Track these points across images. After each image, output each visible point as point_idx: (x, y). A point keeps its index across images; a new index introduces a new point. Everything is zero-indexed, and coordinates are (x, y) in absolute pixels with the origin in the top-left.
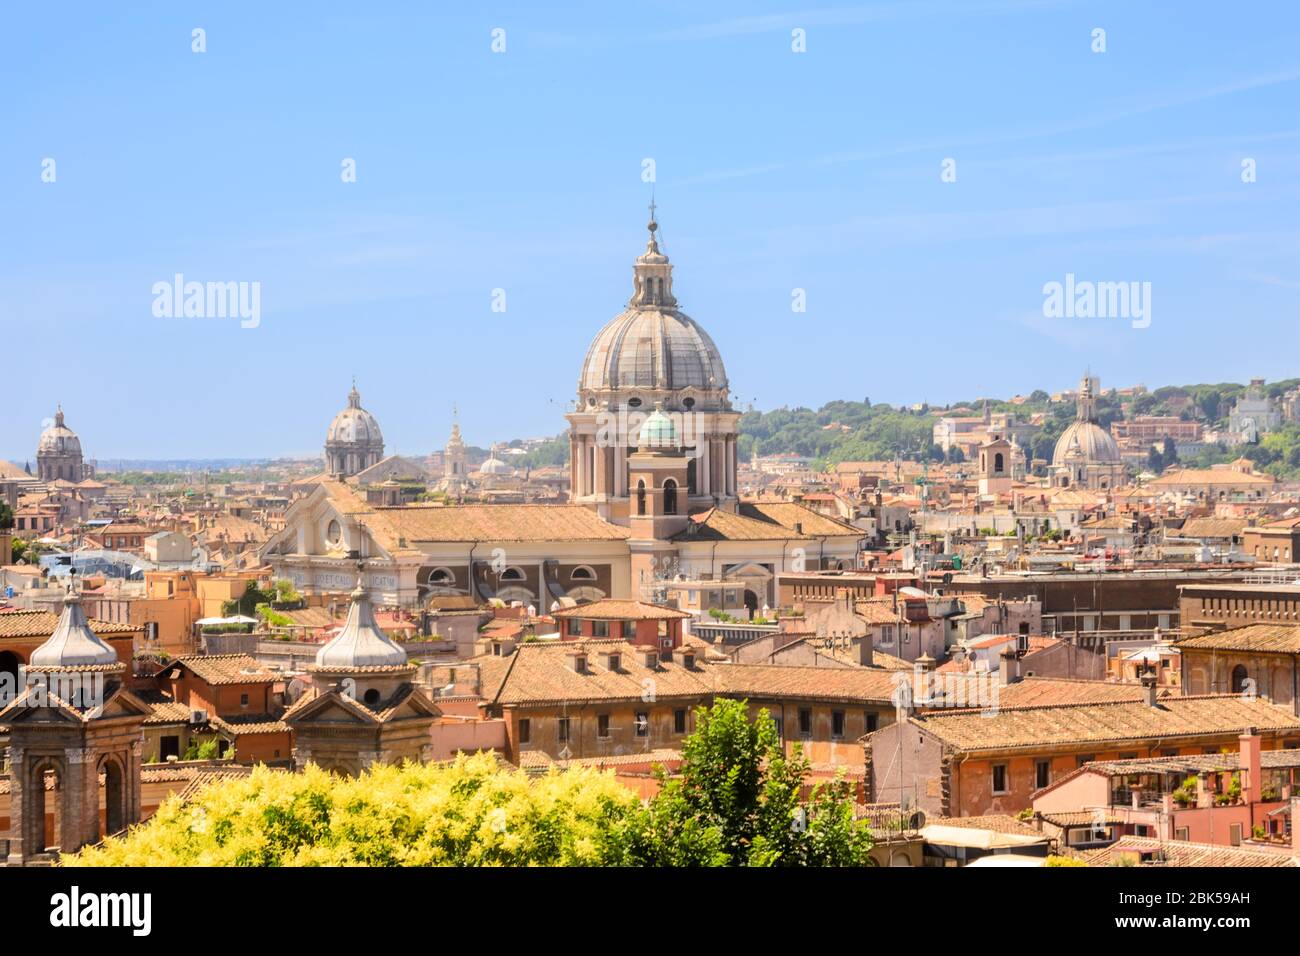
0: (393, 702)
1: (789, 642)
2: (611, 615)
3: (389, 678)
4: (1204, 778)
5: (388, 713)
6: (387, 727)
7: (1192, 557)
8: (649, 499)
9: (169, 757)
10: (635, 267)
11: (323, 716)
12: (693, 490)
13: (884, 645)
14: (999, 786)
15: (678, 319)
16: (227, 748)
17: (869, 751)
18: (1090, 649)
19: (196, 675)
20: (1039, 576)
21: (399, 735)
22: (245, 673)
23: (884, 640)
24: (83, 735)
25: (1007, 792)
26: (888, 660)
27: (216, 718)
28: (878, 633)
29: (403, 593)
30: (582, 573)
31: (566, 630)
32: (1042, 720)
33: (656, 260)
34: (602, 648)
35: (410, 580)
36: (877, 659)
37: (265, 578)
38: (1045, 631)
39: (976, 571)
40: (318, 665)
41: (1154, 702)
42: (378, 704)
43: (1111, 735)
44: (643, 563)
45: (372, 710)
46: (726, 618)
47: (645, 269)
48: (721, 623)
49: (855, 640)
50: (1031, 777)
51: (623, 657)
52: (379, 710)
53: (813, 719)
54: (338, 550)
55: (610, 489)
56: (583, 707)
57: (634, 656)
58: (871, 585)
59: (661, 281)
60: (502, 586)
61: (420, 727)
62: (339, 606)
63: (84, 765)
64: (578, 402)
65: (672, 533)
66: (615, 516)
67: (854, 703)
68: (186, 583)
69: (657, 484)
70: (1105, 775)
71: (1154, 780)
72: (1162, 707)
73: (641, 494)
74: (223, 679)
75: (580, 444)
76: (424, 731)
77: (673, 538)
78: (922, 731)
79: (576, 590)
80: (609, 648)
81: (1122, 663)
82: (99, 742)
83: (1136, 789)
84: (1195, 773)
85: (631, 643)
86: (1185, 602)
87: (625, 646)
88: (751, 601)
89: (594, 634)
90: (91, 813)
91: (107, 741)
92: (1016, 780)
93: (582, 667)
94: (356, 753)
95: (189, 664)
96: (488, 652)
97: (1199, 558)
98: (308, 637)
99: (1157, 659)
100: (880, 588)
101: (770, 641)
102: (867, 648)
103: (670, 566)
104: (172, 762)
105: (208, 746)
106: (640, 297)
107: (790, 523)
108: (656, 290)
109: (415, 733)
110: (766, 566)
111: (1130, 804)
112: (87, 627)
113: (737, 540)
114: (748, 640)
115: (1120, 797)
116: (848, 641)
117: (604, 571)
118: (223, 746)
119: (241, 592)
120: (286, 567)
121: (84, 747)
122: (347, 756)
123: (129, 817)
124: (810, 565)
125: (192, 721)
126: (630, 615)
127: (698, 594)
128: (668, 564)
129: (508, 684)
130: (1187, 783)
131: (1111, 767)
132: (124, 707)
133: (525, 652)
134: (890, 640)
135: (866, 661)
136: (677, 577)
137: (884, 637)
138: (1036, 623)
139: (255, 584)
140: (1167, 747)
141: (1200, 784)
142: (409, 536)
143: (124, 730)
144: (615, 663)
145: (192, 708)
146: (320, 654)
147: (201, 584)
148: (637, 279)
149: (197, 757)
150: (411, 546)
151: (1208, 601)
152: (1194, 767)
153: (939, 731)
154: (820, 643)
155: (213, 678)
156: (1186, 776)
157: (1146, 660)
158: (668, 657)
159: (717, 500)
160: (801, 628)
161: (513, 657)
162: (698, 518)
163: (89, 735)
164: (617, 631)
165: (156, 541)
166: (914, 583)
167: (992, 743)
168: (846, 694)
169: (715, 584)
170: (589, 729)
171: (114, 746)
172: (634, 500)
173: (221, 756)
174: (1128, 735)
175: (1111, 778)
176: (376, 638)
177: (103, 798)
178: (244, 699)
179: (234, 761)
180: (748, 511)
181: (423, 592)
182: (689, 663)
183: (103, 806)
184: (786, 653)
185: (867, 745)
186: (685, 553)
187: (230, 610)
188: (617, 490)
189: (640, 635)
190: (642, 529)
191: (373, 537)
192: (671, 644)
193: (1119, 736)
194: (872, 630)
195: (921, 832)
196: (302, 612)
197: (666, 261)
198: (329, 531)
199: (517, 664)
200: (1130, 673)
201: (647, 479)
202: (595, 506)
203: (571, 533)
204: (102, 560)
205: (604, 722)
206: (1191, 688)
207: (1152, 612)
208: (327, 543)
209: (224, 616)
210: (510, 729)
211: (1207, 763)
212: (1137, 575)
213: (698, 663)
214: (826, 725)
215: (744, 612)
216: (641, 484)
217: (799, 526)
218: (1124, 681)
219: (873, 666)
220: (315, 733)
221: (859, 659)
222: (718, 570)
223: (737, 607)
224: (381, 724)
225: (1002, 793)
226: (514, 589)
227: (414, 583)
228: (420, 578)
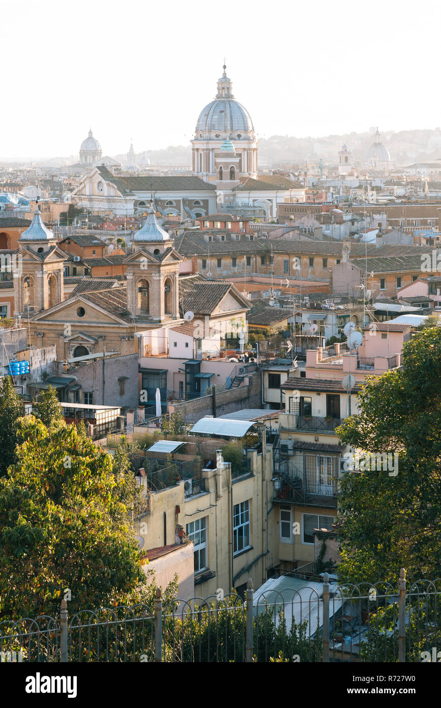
0: (165, 254)
6: (162, 264)
8: (224, 173)
10: (217, 82)
11: (138, 260)
12: (241, 171)
14: (383, 286)
15: (235, 103)
17: (331, 273)
18: (405, 233)
19: (75, 243)
21: (167, 267)
23: (326, 230)
24: (43, 266)
25: (386, 289)
28: (324, 227)
30: (197, 202)
33: (226, 80)
35: (131, 205)
42: (159, 255)
45: (157, 257)
47: (222, 83)
49: (315, 230)
50: (394, 283)
51: (226, 236)
53: (301, 260)
54: (102, 193)
55: (208, 170)
56: (212, 256)
57: (230, 236)
58: (321, 209)
59: (228, 88)
61: (175, 264)
63: (43, 277)
64: (195, 135)
65: (233, 187)
66: (210, 180)
67: (318, 254)
68: (46, 206)
69: (227, 168)
70: (426, 282)
73: (221, 172)
74: (86, 244)
75: (196, 152)
76: (176, 266)
78: (353, 266)
79: (195, 209)
80: (221, 233)
81: (420, 238)
83: (437, 288)
92: (389, 284)
93: (210, 240)
94: (151, 274)
99: (435, 237)
100: (324, 209)
101: (281, 230)
106: (220, 95)
108: (226, 92)
110: (269, 200)
111: (436, 294)
113: (259, 190)
115: (432, 291)
116: (312, 230)
117: (206, 202)
118: (86, 270)
120: (81, 200)
121: (43, 270)
122: (147, 275)
124: (286, 200)
128: (231, 199)
129: (183, 247)
131: (429, 279)
132: (57, 255)
133: (188, 234)
134: (329, 230)
137: (326, 228)
139: (73, 206)
142: (130, 188)
144: (223, 239)
146: (137, 234)
147: (52, 206)
148: (218, 88)
155: (82, 244)
158: (244, 236)
159: (250, 174)
161: (184, 236)
163: (45, 266)
165: (26, 190)
166: (337, 207)
168: (315, 251)
170: (213, 264)
171: (54, 271)
172: (218, 174)
175: (428, 284)
178: (94, 252)
181: (136, 210)
182: (252, 238)
184: (288, 234)
185: (329, 271)
186: (238, 195)
188: (211, 170)
189: (232, 228)
190: (221, 185)
191: (117, 189)
192: (244, 231)
194: (321, 226)
197: (229, 81)
198: (98, 186)
199: (185, 239)
201: (223, 166)
202: (202, 176)
203: (192, 187)
205: (219, 261)
207: (425, 219)
208: (97, 190)
213: (255, 239)
214: (307, 263)
216: (221, 168)
222: (251, 202)
225: (384, 289)
226: (171, 209)
227: (133, 207)
228: (135, 205)
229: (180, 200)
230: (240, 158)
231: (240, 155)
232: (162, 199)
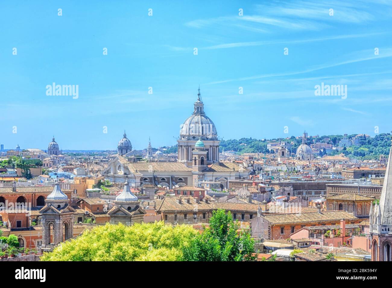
0: (135, 210)
1: (231, 197)
2: (187, 190)
3: (133, 204)
4: (332, 231)
5: (133, 212)
6: (133, 216)
7: (330, 177)
8: (197, 161)
9: (80, 222)
10: (194, 104)
11: (117, 213)
12: (208, 160)
13: (254, 198)
14: (282, 232)
15: (205, 117)
16: (94, 220)
17: (251, 224)
18: (305, 199)
19: (86, 203)
20: (293, 181)
21: (136, 218)
22: (98, 202)
23: (255, 197)
24: (59, 216)
25: (284, 234)
26: (256, 202)
27: (91, 213)
28: (253, 195)
29: (136, 184)
30: (181, 179)
31: (176, 193)
32: (293, 216)
33: (200, 103)
34: (185, 198)
35: (138, 180)
36: (253, 201)
37: (103, 179)
38: (294, 195)
39: (277, 180)
40: (116, 200)
41: (320, 212)
42: (131, 210)
43: (310, 220)
44: (195, 177)
45: (129, 212)
46: (216, 191)
47: (197, 105)
48: (214, 192)
49: (247, 196)
50: (290, 230)
51: (190, 200)
52: (131, 212)
53: (237, 216)
54: (121, 173)
55: (188, 159)
56: (180, 212)
57: (193, 200)
58: (252, 183)
59: (201, 108)
60: (161, 182)
61: (141, 216)
62: (121, 186)
63: (60, 223)
64: (180, 137)
65: (203, 170)
66: (189, 165)
67: (247, 212)
68: (84, 180)
69: (199, 157)
70: (308, 230)
71: (320, 231)
72: (322, 214)
73: (195, 160)
74: (93, 204)
75: (180, 148)
76: (142, 217)
77: (203, 171)
78: (264, 219)
79: (179, 183)
80: (187, 198)
81: (312, 203)
82: (63, 218)
83: (316, 233)
84: (329, 229)
85: (192, 196)
86: (328, 188)
87: (191, 197)
88: (222, 187)
89: (183, 194)
90: (61, 235)
91: (65, 218)
92: (286, 231)
93: (180, 202)
94: (125, 222)
95: (85, 200)
96: (157, 198)
97: (331, 178)
98: (113, 194)
99: (321, 202)
100: (254, 184)
101: (227, 197)
102: (250, 198)
103: (202, 178)
104: (81, 224)
105: (90, 219)
106: (196, 112)
107: (232, 168)
108: (200, 110)
109: (140, 217)
110: (226, 178)
111: (314, 237)
112: (60, 190)
113: (219, 172)
114: (221, 196)
115: (311, 235)
116: (246, 197)
117: (186, 179)
118: (93, 220)
119: (97, 182)
120: (108, 177)
121: (60, 219)
123: (70, 236)
124: (236, 178)
125: (85, 214)
126: (192, 190)
127: (209, 185)
128: (202, 177)
129: (162, 206)
130: (328, 232)
131: (309, 228)
132: (69, 210)
133: (166, 199)
134: (256, 197)
135: (250, 202)
136: (204, 181)
137: (255, 196)
138: (292, 193)
139: (100, 181)
140: (323, 223)
141: (331, 232)
142: (138, 170)
143: (69, 215)
144: (188, 202)
145: (86, 210)
146: (117, 198)
147: (87, 180)
148: (195, 108)
149: (86, 222)
150: (139, 172)
151: (333, 188)
152: (329, 228)
153: (268, 219)
154: (239, 197)
155: (90, 203)
156: (327, 230)
157: (318, 202)
158: (201, 200)
159: (214, 162)
160: (234, 193)
161: (163, 200)
162: (209, 166)
163: (61, 216)
164: (189, 194)
165: (76, 170)
166: (262, 183)
167: (281, 222)
168: (245, 210)
169: (213, 182)
170: (182, 217)
171: (67, 219)
172: (193, 162)
173: (92, 222)
174: (313, 220)
175: (309, 231)
176: (130, 194)
177: (64, 232)
178: (98, 208)
179: (96, 224)
180: (221, 165)
181: (141, 183)
182: (207, 202)
183: (64, 234)
184: (230, 199)
185: (250, 222)
186: (206, 175)
187: (94, 187)
188: (189, 159)
189: (195, 195)
190: (195, 169)
191: (130, 170)
192: (202, 197)
193: (311, 220)
194: (251, 194)
195: (263, 243)
196: (112, 188)
197: (202, 103)
198: (119, 168)
199: (164, 201)
200: (314, 205)
201: (197, 156)
202: (184, 163)
203: (178, 169)
204: (64, 174)
205: (185, 216)
206: (329, 209)
207: (320, 191)
208: (118, 171)
209: (93, 188)
210: (163, 217)
211: (332, 227)
212: (316, 181)
213: (209, 202)
214: (240, 218)
215: (220, 189)
216: (195, 158)
217: (234, 169)
218: (313, 207)
219: (252, 203)
220: (115, 217)
221: (248, 201)
222: (214, 179)
223: (218, 188)
224: (131, 215)
225: (283, 234)
226: (164, 183)
227: (139, 181)
228: (141, 180)
229: (170, 177)
230: (207, 152)
231: (207, 150)
232: (158, 176)
